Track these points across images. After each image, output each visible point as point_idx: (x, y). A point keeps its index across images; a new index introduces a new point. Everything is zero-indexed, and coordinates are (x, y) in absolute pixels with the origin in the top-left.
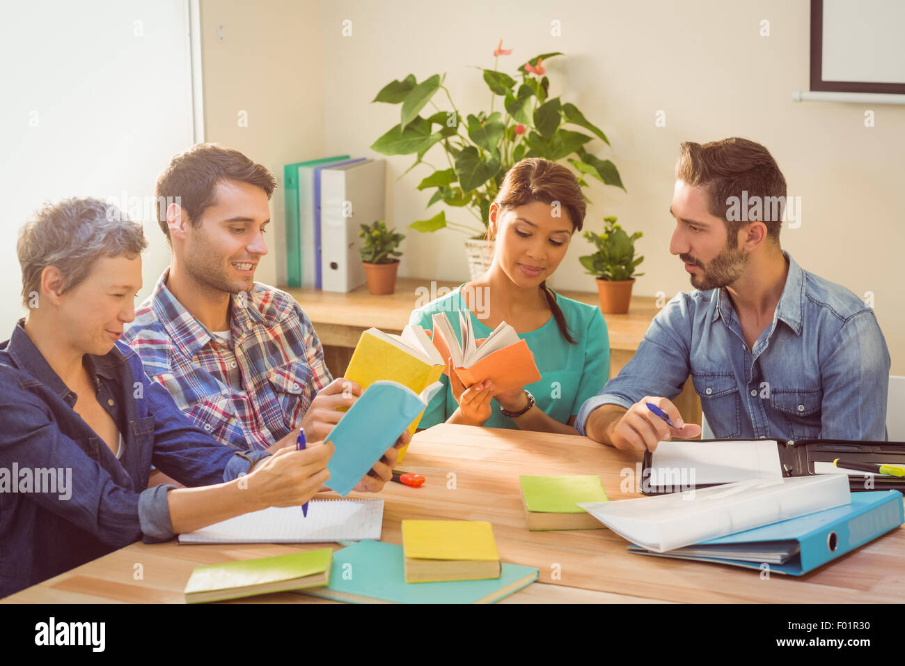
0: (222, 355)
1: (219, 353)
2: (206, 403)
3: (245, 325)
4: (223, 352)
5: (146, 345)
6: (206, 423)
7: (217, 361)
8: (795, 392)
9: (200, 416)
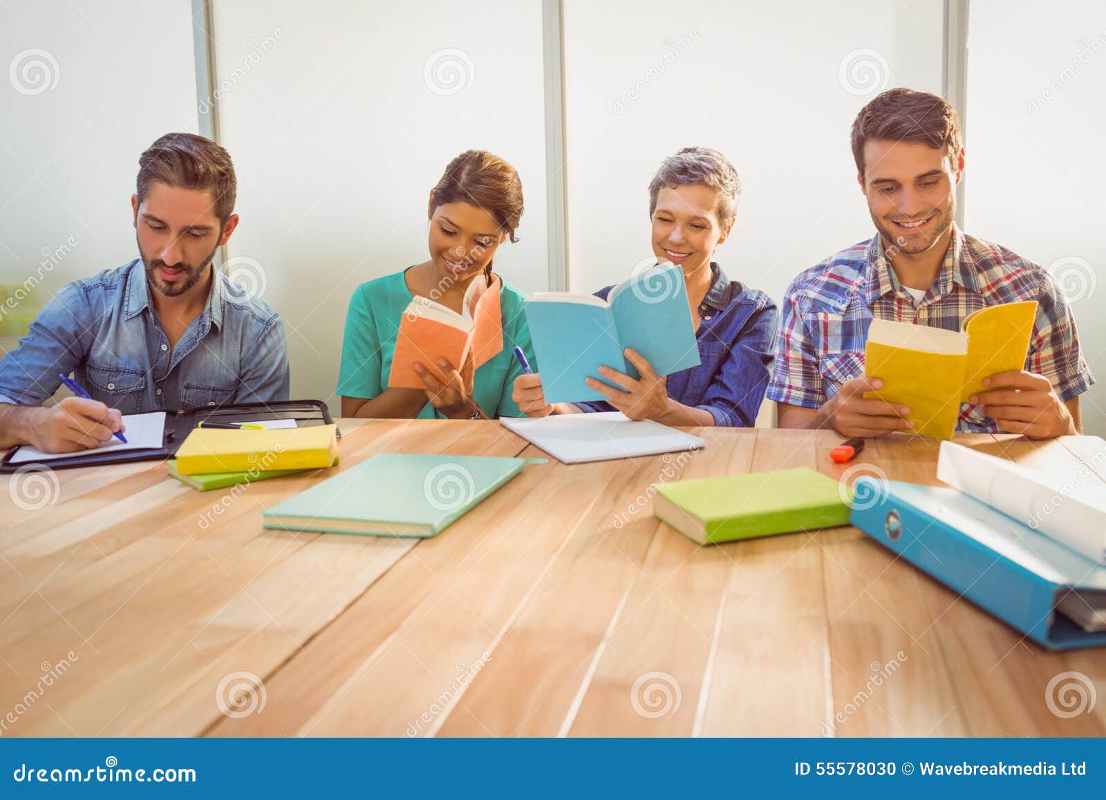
0: (902, 311)
1: (900, 308)
2: (858, 355)
3: (945, 287)
4: (905, 308)
5: (833, 281)
6: (850, 373)
7: (895, 315)
8: (209, 389)
9: (846, 365)
